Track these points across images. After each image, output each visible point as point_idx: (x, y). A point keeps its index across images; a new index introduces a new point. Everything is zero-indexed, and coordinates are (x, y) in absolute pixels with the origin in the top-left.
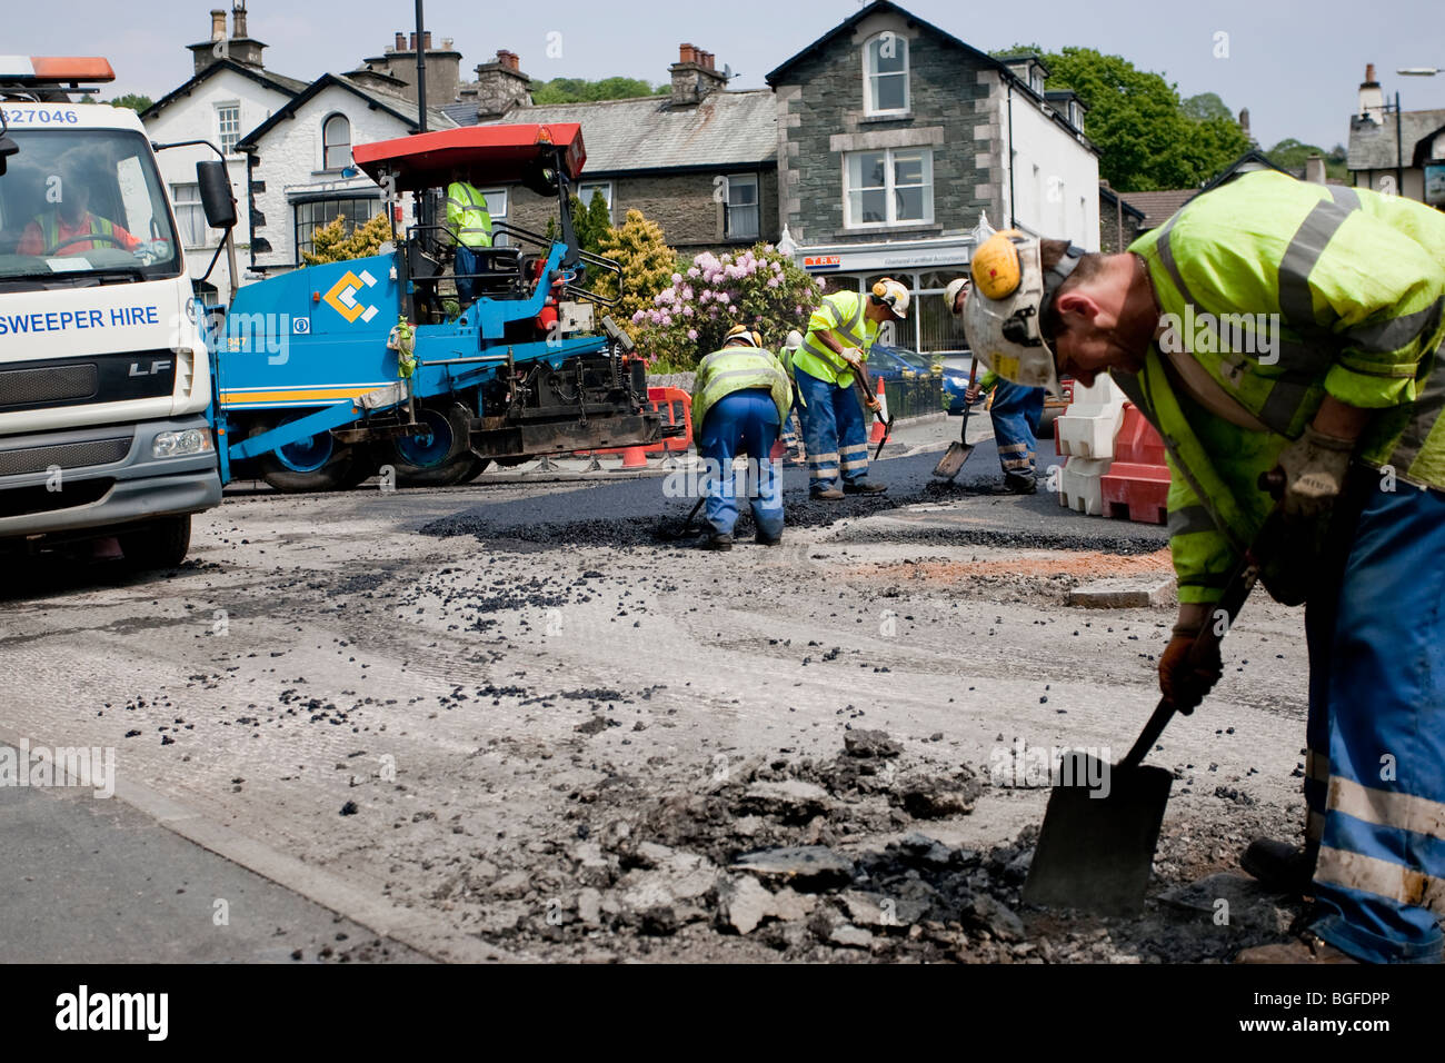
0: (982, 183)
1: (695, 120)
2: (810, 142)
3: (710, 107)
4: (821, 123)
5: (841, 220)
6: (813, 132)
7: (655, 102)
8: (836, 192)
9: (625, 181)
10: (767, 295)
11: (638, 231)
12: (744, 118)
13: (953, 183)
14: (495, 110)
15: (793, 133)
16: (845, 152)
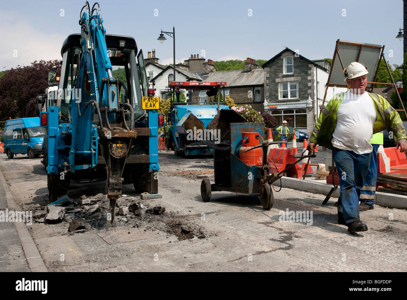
0: (309, 89)
1: (249, 75)
2: (271, 80)
3: (253, 72)
4: (274, 76)
5: (278, 97)
6: (272, 79)
7: (242, 71)
8: (277, 92)
9: (232, 89)
10: (245, 116)
11: (228, 100)
12: (260, 74)
13: (303, 89)
14: (207, 73)
15: (267, 78)
16: (279, 82)
